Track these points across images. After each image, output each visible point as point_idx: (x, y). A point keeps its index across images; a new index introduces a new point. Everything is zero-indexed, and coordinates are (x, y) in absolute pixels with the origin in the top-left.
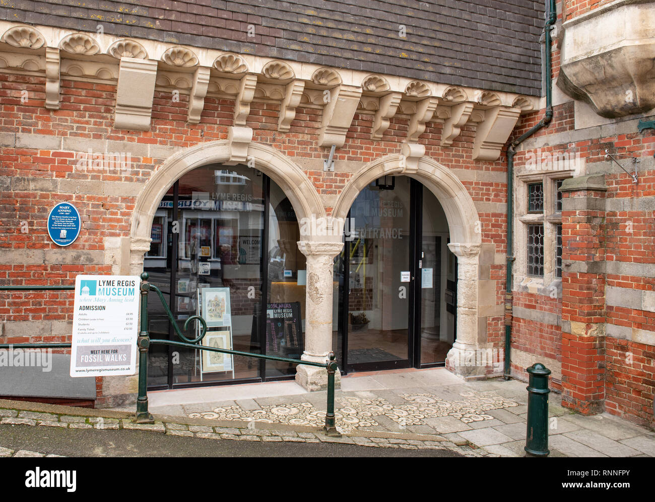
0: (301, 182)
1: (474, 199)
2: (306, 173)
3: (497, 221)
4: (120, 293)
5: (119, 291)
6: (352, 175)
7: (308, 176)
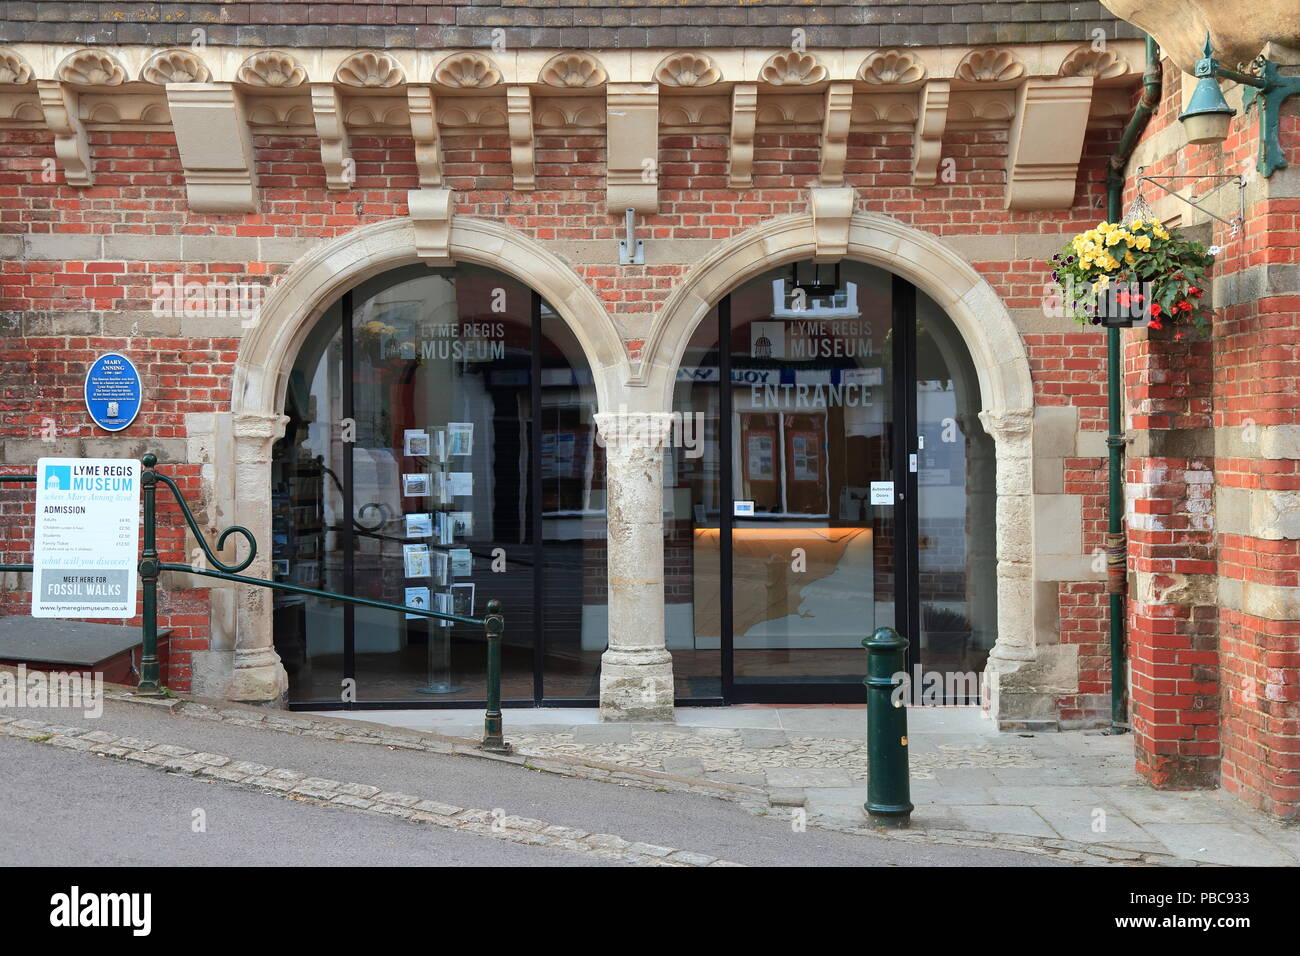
0: (571, 292)
1: (1010, 304)
2: (580, 271)
3: (1084, 352)
4: (108, 487)
5: (106, 484)
6: (686, 269)
7: (585, 277)
